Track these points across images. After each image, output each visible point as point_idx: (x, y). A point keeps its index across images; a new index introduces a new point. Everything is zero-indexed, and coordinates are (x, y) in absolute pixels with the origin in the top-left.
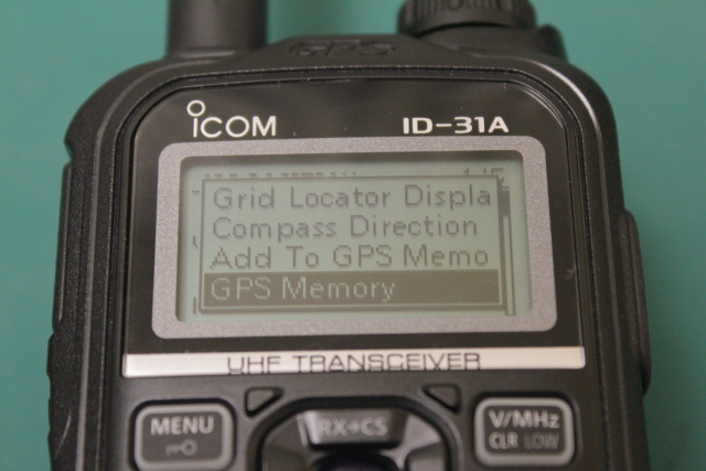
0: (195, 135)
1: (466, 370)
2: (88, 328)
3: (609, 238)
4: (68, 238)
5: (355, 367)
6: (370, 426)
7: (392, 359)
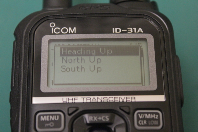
0: (52, 33)
1: (131, 102)
2: (22, 89)
3: (172, 63)
4: (15, 62)
5: (99, 101)
6: (104, 118)
7: (110, 98)
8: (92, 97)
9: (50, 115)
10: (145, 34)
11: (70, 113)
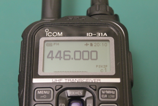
0: (47, 36)
1: (98, 82)
2: (26, 73)
3: (126, 57)
4: (22, 55)
5: (76, 81)
6: (79, 93)
7: (84, 80)
8: (72, 79)
9: (44, 90)
10: (108, 37)
11: (57, 89)
